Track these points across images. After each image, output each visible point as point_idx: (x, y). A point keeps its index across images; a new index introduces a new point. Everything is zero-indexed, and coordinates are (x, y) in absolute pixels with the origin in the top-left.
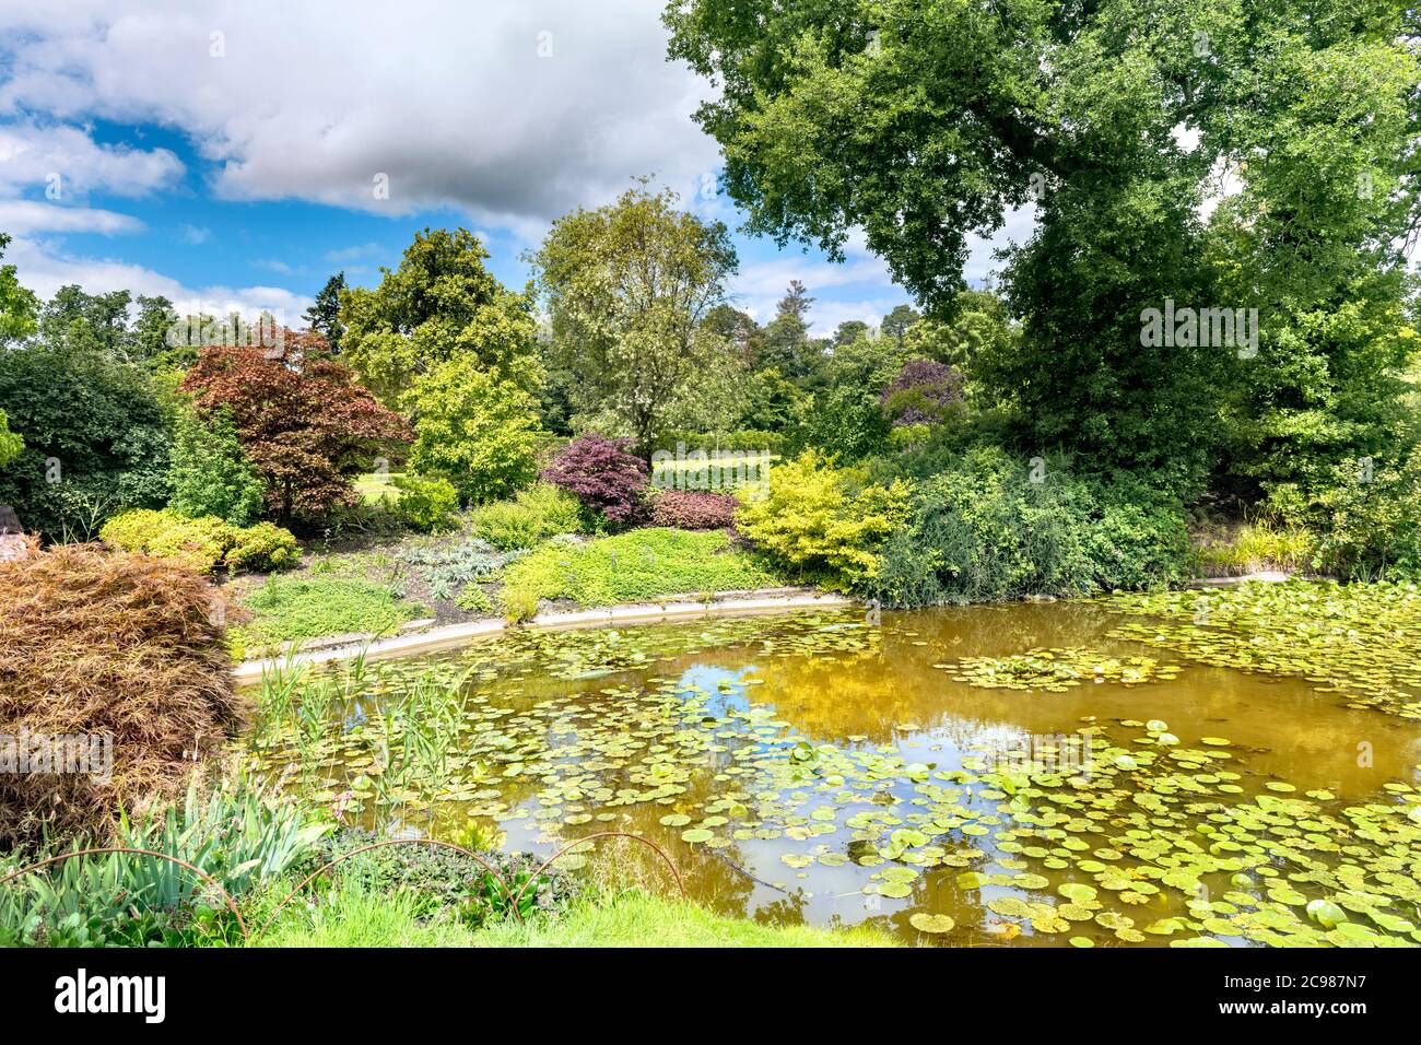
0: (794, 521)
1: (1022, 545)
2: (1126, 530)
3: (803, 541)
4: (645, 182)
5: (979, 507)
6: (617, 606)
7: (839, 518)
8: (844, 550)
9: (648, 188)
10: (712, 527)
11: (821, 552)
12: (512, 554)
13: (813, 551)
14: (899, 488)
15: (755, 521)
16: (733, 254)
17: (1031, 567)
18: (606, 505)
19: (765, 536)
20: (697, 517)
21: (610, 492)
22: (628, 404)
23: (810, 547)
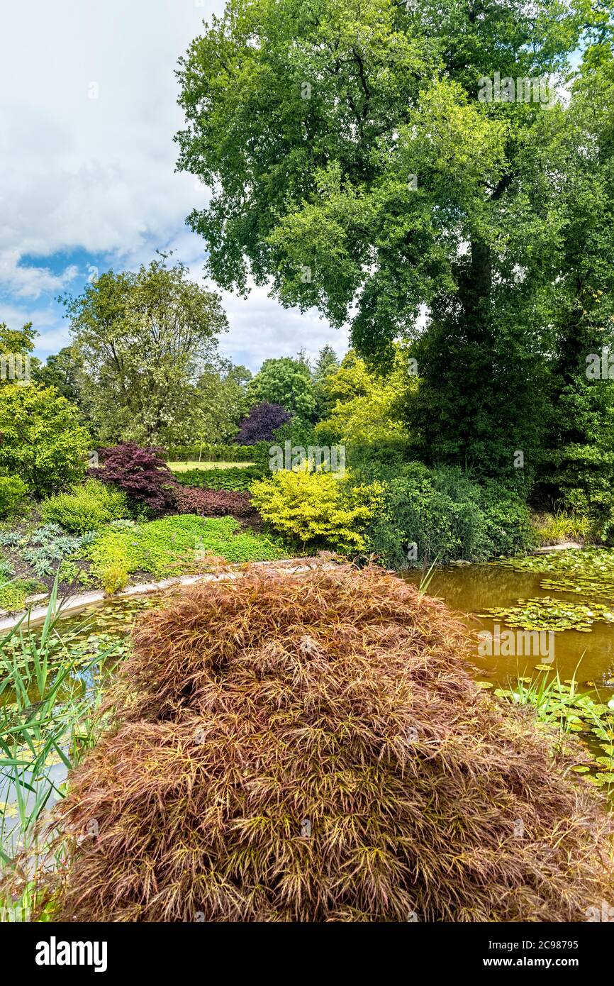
0: (307, 510)
1: (451, 527)
2: (502, 517)
3: (313, 525)
4: (165, 257)
5: (425, 501)
6: (183, 577)
7: (337, 508)
8: (343, 532)
9: (166, 261)
10: (222, 515)
11: (325, 533)
12: (86, 536)
13: (321, 532)
14: (378, 488)
15: (275, 510)
16: (224, 317)
17: (459, 542)
18: (147, 497)
19: (283, 521)
20: (209, 507)
21: (152, 487)
22: (153, 420)
23: (318, 529)
